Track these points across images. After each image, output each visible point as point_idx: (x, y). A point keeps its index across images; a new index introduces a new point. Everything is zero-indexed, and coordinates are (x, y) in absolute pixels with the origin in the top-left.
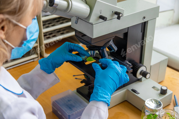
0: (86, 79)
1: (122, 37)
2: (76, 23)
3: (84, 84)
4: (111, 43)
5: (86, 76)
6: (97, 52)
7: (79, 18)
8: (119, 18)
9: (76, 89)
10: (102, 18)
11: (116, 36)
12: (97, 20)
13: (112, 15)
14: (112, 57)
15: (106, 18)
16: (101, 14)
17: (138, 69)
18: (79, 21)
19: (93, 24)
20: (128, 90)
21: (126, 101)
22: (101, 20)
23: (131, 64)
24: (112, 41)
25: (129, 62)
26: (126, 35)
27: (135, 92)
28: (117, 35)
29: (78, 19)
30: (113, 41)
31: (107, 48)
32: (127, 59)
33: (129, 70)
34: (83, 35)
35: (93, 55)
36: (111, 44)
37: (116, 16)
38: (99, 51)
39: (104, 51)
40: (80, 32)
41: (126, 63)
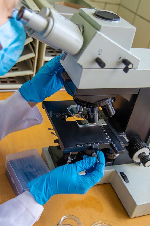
1: (128, 98)
8: (126, 70)
11: (118, 95)
13: (119, 63)
14: (105, 122)
15: (105, 65)
16: (100, 57)
19: (83, 67)
20: (116, 172)
21: (110, 183)
23: (128, 141)
25: (126, 136)
27: (124, 179)
29: (66, 54)
31: (100, 107)
32: (126, 130)
33: (119, 150)
41: (122, 136)
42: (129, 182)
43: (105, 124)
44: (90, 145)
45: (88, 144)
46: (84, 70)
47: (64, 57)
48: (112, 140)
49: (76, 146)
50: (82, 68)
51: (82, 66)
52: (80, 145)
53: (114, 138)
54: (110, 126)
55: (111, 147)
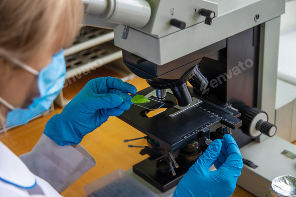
0: (150, 147)
2: (125, 36)
3: (146, 156)
4: (196, 71)
5: (149, 141)
6: (169, 90)
7: (129, 28)
8: (208, 21)
9: (131, 168)
10: (175, 23)
11: (204, 58)
12: (167, 28)
13: (195, 17)
14: (198, 100)
15: (184, 24)
16: (173, 17)
17: (252, 119)
18: (129, 33)
19: (159, 37)
22: (174, 29)
23: (237, 110)
24: (197, 67)
25: (233, 106)
26: (223, 53)
27: (249, 165)
28: (206, 56)
29: (127, 30)
30: (199, 67)
31: (188, 82)
32: (228, 100)
33: (236, 123)
34: (140, 59)
35: (161, 99)
36: (195, 74)
37: (203, 18)
38: (173, 90)
39: (182, 88)
40: (133, 54)
41: (228, 108)
42: (257, 167)
43: (200, 102)
44: (198, 131)
45: (195, 132)
46: (160, 39)
47: (126, 34)
48: (220, 116)
49: (183, 138)
50: (158, 39)
51: (157, 36)
52: (187, 135)
53: (220, 113)
54: (208, 102)
55: (222, 125)
